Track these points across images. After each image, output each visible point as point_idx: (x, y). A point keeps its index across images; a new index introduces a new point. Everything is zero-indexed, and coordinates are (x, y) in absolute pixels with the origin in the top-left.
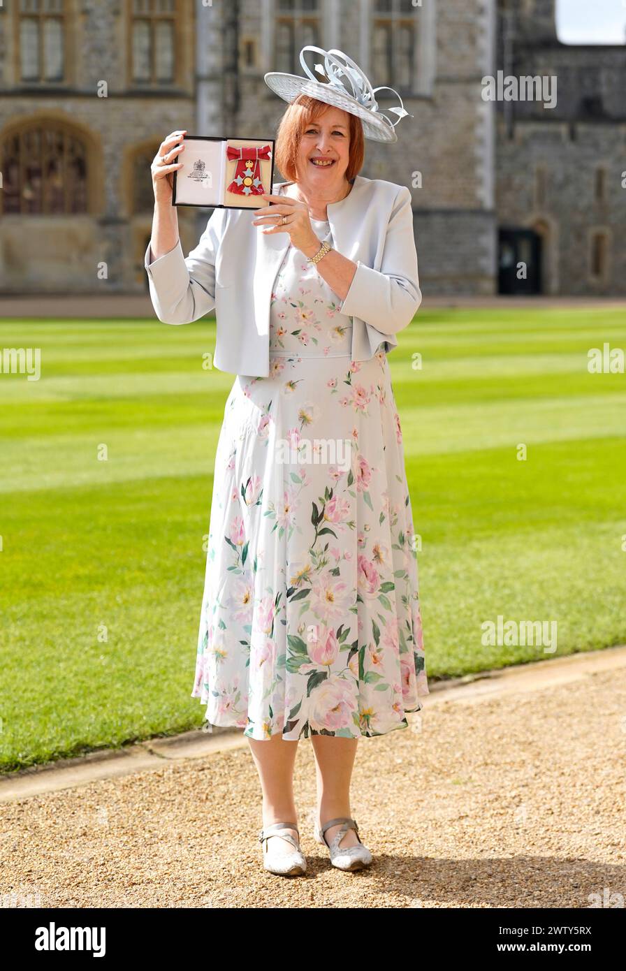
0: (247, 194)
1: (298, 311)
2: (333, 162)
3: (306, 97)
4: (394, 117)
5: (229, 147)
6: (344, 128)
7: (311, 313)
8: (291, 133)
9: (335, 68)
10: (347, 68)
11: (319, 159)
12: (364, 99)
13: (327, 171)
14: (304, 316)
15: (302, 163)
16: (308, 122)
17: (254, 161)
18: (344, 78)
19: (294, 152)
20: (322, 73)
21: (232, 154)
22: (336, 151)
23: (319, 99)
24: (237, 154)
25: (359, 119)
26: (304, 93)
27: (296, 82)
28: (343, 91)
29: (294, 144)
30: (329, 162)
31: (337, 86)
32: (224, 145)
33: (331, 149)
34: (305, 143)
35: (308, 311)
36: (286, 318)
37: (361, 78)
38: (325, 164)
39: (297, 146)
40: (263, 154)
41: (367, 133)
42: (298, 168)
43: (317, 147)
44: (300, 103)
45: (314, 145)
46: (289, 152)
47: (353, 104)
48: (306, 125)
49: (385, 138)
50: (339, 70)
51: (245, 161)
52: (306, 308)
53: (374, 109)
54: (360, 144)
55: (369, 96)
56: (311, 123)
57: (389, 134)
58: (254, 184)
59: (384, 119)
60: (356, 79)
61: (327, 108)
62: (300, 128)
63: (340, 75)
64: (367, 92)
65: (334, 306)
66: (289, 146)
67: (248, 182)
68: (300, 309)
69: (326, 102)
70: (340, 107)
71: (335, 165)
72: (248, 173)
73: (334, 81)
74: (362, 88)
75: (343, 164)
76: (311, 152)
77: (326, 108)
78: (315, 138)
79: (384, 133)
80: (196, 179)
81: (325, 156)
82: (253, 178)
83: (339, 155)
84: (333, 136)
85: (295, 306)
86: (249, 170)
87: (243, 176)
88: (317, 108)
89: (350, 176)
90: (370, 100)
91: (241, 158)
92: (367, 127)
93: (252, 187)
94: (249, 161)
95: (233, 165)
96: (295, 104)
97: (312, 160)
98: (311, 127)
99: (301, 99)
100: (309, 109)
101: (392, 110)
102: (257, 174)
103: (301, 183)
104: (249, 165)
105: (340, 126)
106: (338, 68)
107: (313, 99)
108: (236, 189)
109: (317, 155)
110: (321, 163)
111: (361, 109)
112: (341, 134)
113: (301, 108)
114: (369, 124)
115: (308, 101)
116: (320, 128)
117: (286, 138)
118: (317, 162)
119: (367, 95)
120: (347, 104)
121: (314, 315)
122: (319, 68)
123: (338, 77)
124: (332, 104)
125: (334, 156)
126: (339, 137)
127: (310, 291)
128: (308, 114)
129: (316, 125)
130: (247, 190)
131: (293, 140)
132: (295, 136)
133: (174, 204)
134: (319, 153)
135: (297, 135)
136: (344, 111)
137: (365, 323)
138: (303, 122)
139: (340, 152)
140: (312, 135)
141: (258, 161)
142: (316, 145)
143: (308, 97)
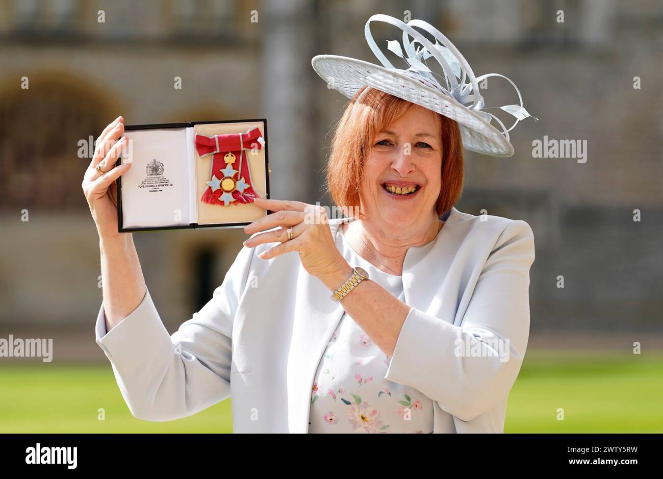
0: (226, 203)
1: (353, 409)
2: (418, 187)
3: (374, 92)
4: (509, 119)
5: (197, 136)
6: (434, 137)
7: (374, 412)
8: (352, 146)
9: (418, 45)
10: (437, 46)
11: (396, 184)
12: (462, 93)
13: (407, 203)
14: (363, 418)
15: (370, 189)
16: (378, 129)
17: (237, 153)
18: (432, 62)
19: (357, 174)
20: (399, 53)
21: (203, 145)
22: (421, 172)
23: (395, 94)
24: (211, 144)
25: (456, 123)
26: (372, 85)
27: (360, 70)
28: (431, 80)
29: (357, 163)
30: (412, 189)
31: (422, 73)
32: (190, 134)
33: (413, 169)
34: (375, 161)
35: (370, 410)
36: (336, 422)
37: (458, 61)
38: (405, 191)
39: (362, 165)
40: (251, 140)
41: (468, 143)
42: (363, 198)
43: (393, 166)
44: (365, 101)
45: (388, 163)
46: (350, 173)
47: (447, 103)
48: (375, 132)
49: (495, 150)
50: (425, 50)
51: (223, 154)
52: (366, 405)
53: (478, 107)
54: (457, 159)
55: (470, 86)
56: (383, 131)
57: (502, 145)
58: (238, 188)
59: (494, 122)
60: (450, 63)
61: (408, 108)
62: (367, 138)
63: (426, 56)
64: (468, 81)
65: (409, 399)
66: (350, 166)
67: (228, 185)
68: (356, 406)
69: (404, 98)
70: (427, 106)
71: (419, 194)
72: (229, 171)
73: (416, 65)
74: (459, 77)
75: (432, 192)
76: (383, 173)
77: (405, 108)
78: (390, 152)
79: (494, 143)
80: (151, 189)
81: (406, 180)
82: (236, 179)
83: (426, 177)
84: (416, 149)
85: (348, 403)
86: (229, 167)
87: (220, 176)
88: (391, 108)
89: (442, 209)
90: (472, 93)
91: (218, 151)
92: (467, 133)
93: (235, 193)
94: (230, 154)
95: (207, 162)
96: (357, 103)
97: (385, 186)
98: (382, 137)
99: (368, 94)
100: (379, 112)
101: (504, 108)
102: (244, 172)
103: (367, 219)
104: (230, 159)
105: (427, 135)
106: (422, 47)
107: (386, 94)
108: (212, 197)
109: (393, 178)
110: (398, 191)
111: (458, 110)
112: (428, 146)
113: (367, 109)
114: (471, 131)
115: (378, 97)
116: (397, 138)
117: (346, 153)
118: (393, 189)
119: (467, 85)
120: (437, 101)
121: (379, 415)
122: (393, 46)
123: (422, 60)
124: (414, 101)
125: (420, 180)
126: (425, 151)
127: (371, 379)
128: (378, 117)
129: (390, 133)
130: (226, 197)
131: (356, 156)
132: (359, 149)
133: (121, 230)
134: (395, 173)
135: (362, 149)
136: (433, 113)
137: (452, 415)
138: (370, 129)
139: (428, 173)
140: (384, 148)
141: (244, 151)
142: (391, 163)
143: (379, 91)
